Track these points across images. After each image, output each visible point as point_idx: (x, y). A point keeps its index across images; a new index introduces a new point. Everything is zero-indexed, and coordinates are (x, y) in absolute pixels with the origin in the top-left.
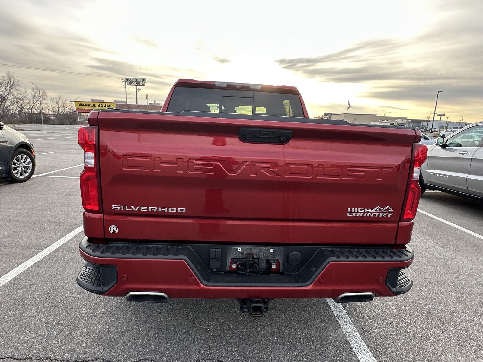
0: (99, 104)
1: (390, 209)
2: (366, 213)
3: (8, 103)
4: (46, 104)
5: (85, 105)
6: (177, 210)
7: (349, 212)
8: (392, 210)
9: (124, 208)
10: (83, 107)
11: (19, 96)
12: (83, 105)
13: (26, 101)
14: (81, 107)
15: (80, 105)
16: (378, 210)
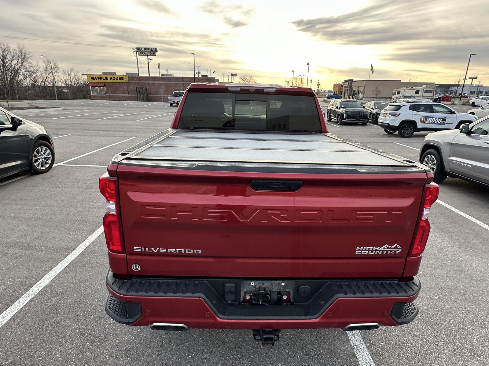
0: (111, 76)
1: (398, 247)
2: (374, 251)
3: (21, 77)
4: (58, 76)
5: (97, 79)
6: (194, 251)
7: (357, 251)
8: (400, 247)
9: (145, 249)
10: (96, 81)
11: (32, 69)
12: (96, 78)
13: (39, 74)
14: (93, 81)
15: (92, 78)
16: (386, 248)
